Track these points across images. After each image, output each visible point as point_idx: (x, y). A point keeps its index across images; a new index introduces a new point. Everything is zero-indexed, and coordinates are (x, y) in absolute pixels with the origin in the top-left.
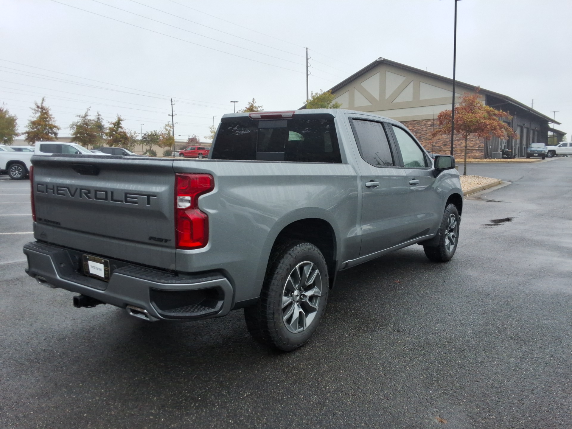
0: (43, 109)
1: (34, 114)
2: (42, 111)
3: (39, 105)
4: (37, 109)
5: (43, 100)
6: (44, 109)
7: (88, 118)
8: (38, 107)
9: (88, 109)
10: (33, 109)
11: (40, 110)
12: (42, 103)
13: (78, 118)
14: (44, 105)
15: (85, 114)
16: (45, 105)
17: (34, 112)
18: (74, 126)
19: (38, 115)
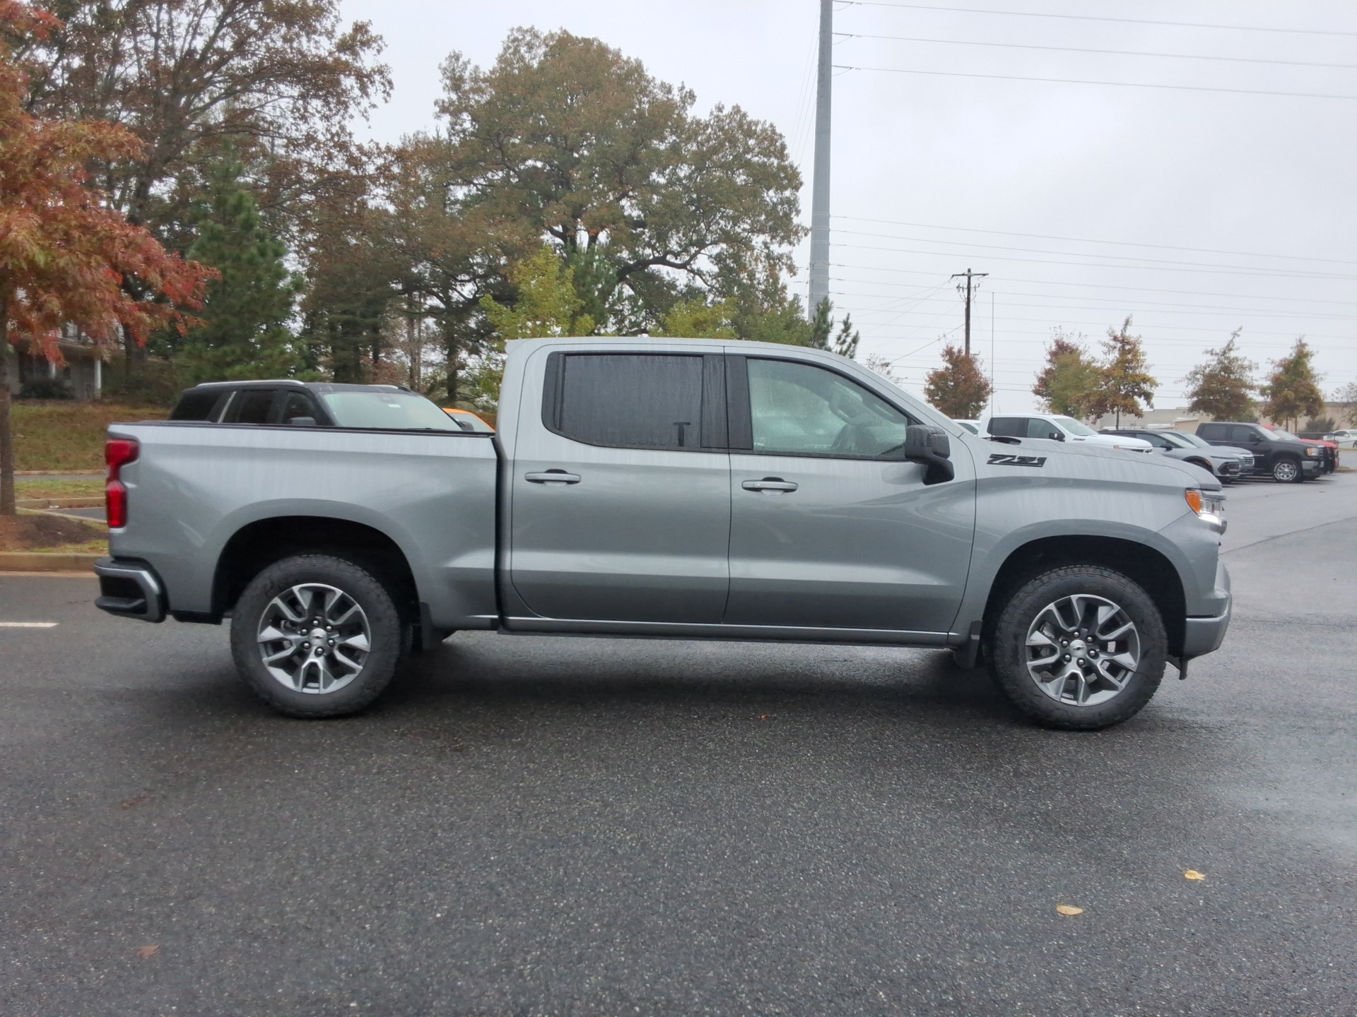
0: (1124, 341)
1: (1105, 353)
2: (1123, 346)
3: (1118, 334)
4: (1112, 343)
5: (1127, 323)
6: (1128, 343)
7: (1232, 354)
8: (1115, 339)
9: (1235, 334)
10: (1105, 345)
11: (1119, 345)
12: (1125, 329)
13: (1209, 357)
14: (1127, 334)
15: (1225, 345)
16: (1131, 333)
17: (1106, 349)
18: (1198, 376)
19: (1115, 355)
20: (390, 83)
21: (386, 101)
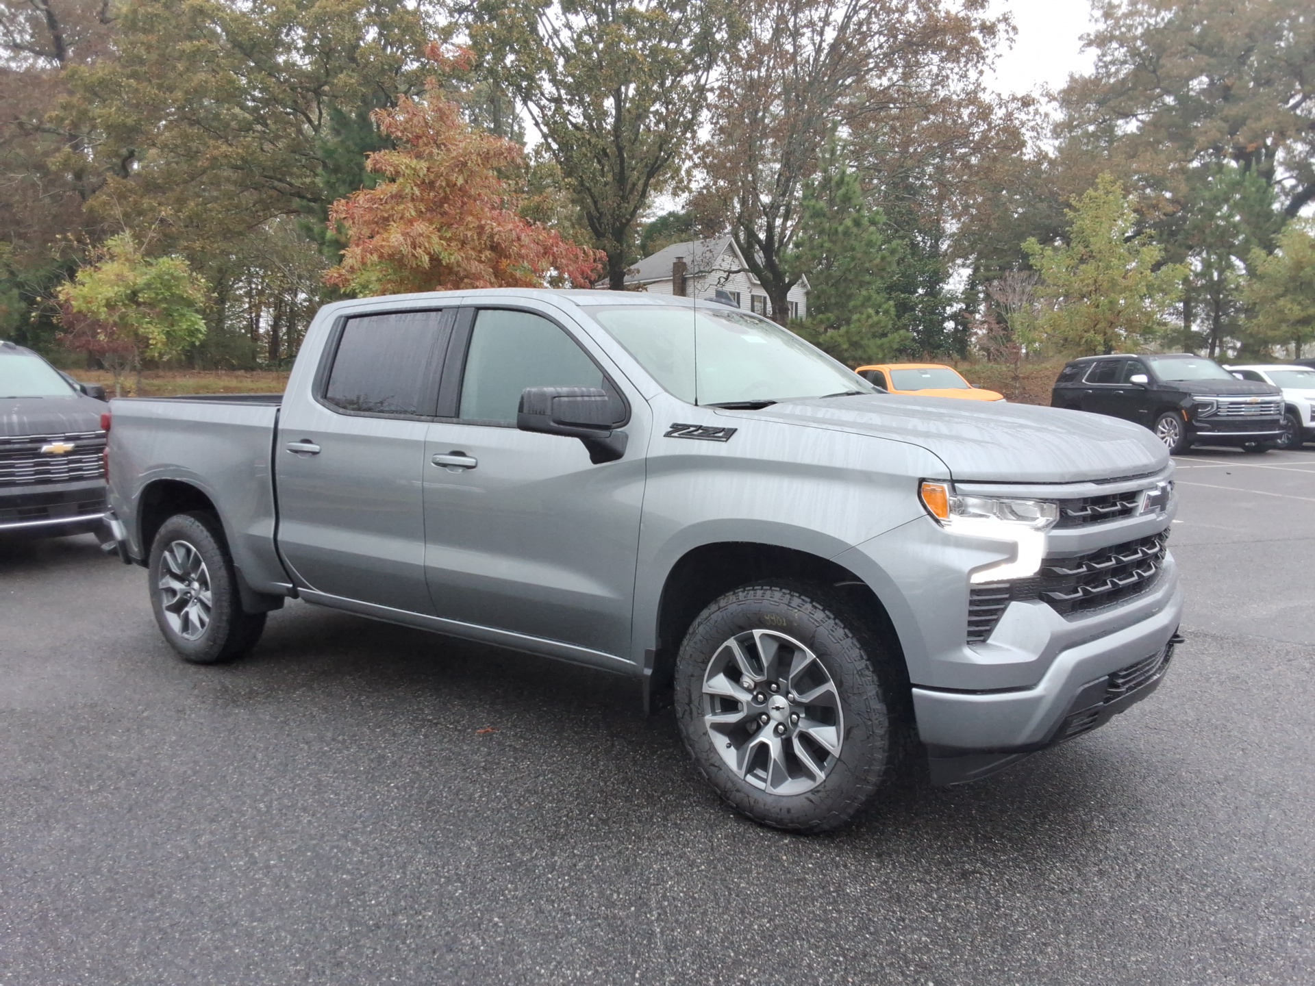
20: (1014, 28)
21: (1011, 48)
